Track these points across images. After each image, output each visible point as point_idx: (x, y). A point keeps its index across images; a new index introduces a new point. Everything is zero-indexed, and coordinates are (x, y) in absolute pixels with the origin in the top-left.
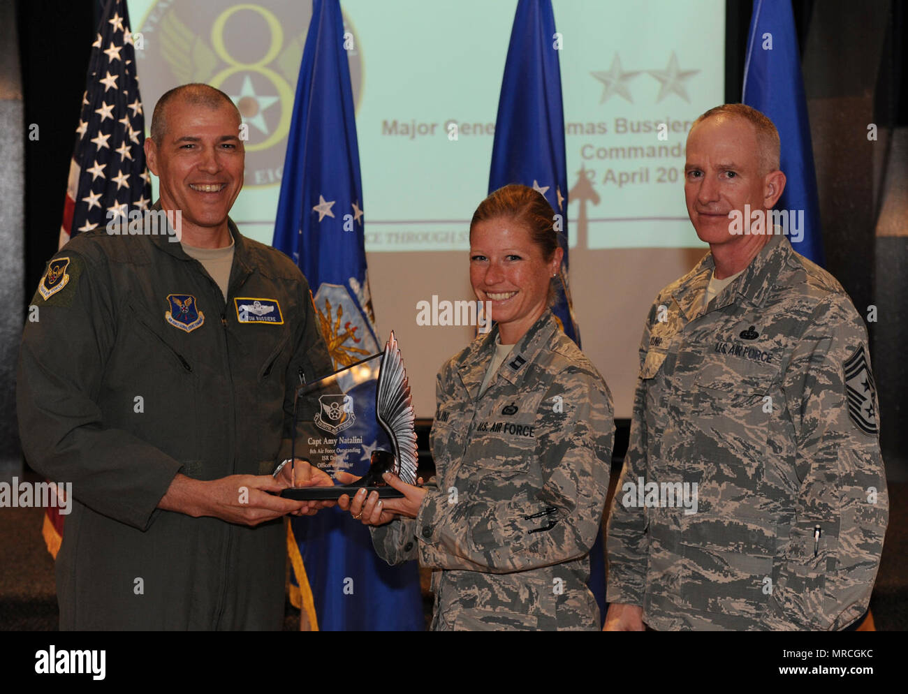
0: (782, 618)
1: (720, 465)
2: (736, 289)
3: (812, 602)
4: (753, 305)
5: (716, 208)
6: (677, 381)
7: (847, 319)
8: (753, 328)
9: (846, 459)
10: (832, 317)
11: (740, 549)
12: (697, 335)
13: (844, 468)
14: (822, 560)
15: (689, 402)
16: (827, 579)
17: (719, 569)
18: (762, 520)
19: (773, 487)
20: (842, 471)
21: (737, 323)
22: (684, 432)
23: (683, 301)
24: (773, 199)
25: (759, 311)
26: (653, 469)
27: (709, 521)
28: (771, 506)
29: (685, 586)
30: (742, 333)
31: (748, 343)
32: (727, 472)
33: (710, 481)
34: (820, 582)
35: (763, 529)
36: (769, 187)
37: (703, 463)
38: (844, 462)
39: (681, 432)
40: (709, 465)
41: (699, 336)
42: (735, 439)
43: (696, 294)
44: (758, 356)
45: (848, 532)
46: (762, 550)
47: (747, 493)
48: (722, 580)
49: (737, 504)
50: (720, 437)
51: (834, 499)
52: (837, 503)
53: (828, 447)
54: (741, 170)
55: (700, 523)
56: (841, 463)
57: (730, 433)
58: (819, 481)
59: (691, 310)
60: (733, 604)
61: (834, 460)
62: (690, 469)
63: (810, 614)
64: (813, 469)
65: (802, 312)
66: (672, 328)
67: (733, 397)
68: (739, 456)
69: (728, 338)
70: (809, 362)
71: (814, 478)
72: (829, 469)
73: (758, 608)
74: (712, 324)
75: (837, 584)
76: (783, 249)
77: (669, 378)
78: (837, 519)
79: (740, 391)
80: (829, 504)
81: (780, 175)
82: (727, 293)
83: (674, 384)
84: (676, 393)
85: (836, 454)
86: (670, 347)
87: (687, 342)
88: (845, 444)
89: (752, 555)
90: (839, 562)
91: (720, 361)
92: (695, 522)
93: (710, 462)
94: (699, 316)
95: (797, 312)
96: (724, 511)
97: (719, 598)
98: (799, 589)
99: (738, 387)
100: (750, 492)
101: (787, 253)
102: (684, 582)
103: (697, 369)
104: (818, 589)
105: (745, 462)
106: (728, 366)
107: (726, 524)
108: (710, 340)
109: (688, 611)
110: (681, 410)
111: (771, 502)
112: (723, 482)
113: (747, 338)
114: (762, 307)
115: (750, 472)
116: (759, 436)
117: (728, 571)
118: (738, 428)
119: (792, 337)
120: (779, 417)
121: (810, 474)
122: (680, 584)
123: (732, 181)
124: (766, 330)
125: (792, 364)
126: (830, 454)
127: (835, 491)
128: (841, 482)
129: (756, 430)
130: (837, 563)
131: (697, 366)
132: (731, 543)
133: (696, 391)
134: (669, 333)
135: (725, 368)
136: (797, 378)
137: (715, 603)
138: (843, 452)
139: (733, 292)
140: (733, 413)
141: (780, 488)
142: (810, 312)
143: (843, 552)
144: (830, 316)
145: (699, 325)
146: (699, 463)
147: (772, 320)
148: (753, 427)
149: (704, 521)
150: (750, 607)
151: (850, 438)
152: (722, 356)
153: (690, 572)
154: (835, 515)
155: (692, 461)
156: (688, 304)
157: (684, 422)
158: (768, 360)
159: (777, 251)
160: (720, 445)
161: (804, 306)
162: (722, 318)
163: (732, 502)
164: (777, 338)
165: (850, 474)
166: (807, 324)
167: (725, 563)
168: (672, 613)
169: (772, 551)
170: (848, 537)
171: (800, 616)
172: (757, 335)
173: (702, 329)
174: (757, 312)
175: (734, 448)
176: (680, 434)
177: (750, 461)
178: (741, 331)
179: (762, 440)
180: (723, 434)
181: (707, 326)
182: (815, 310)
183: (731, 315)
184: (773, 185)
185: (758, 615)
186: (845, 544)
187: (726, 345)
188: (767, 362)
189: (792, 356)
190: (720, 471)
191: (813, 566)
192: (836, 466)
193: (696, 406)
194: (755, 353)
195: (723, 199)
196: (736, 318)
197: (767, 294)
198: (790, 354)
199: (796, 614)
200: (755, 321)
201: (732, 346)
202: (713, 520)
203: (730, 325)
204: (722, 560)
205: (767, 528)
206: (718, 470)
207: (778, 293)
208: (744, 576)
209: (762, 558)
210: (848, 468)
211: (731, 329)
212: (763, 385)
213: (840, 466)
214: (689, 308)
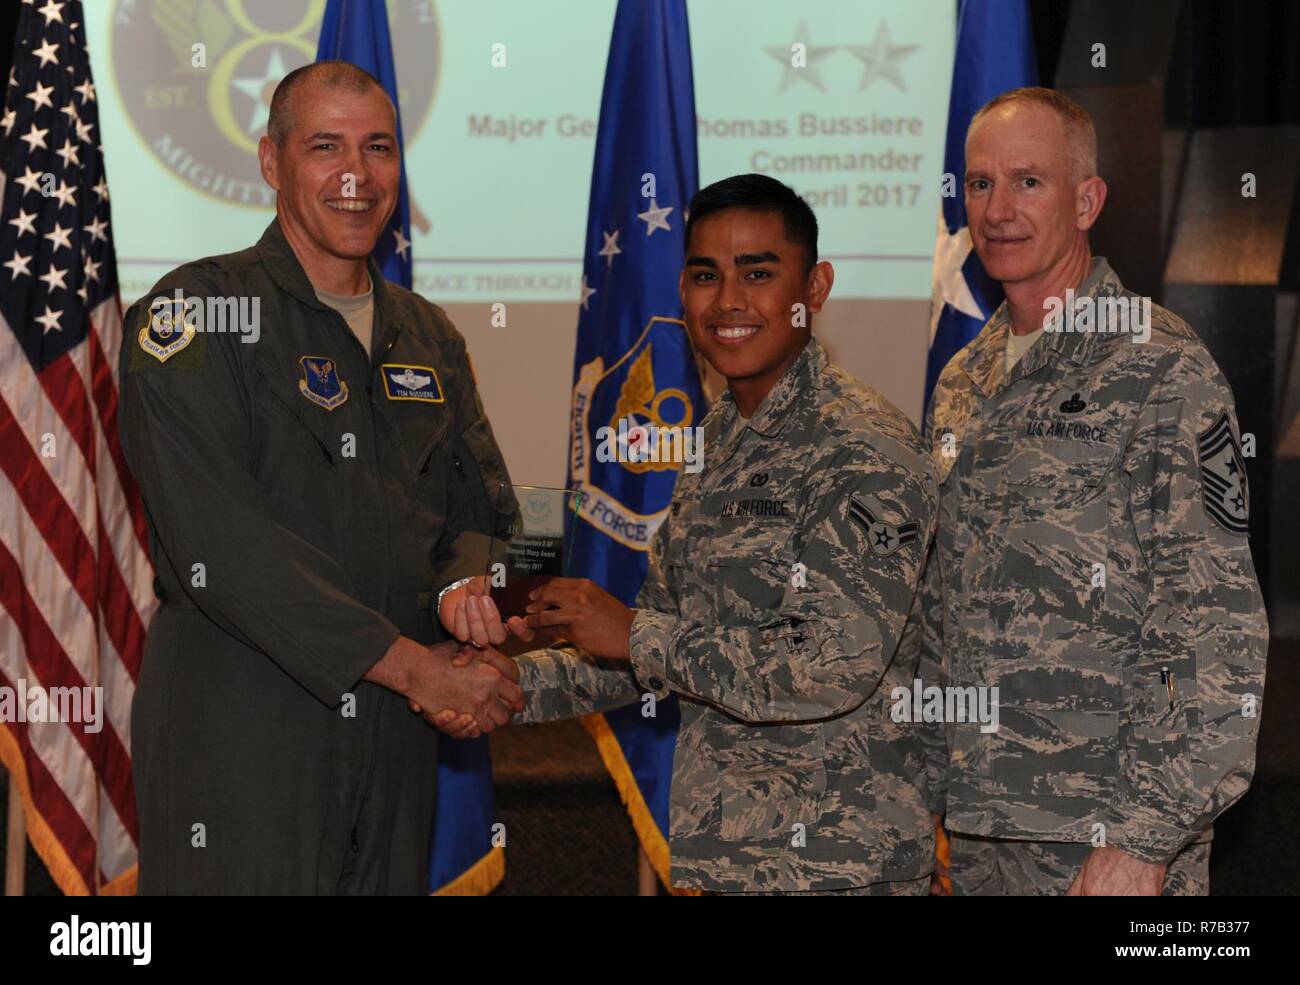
0: (1138, 801)
1: (1041, 590)
2: (1048, 344)
3: (1176, 774)
4: (1075, 365)
5: (1011, 230)
6: (977, 482)
7: (1203, 375)
8: (1076, 397)
9: (1200, 569)
10: (1182, 371)
11: (1073, 704)
12: (1000, 415)
13: (1198, 583)
14: (1180, 714)
15: (996, 508)
16: (1190, 739)
17: (1044, 735)
18: (1102, 662)
19: (1118, 616)
20: (1195, 586)
21: (1054, 393)
22: (992, 551)
23: (976, 372)
24: (1090, 217)
25: (1083, 372)
26: (952, 608)
27: (1026, 669)
28: (1114, 643)
29: (995, 763)
30: (1062, 405)
31: (1073, 418)
32: (1050, 599)
33: (1026, 615)
34: (1181, 745)
35: (1104, 675)
36: (1083, 199)
37: (1014, 590)
38: (1198, 575)
39: (988, 550)
40: (1023, 592)
41: (1003, 417)
42: (1060, 553)
43: (993, 359)
44: (1087, 435)
45: (1208, 669)
46: (1104, 703)
47: (1079, 627)
48: (1051, 749)
49: (1065, 644)
50: (1039, 552)
51: (1186, 626)
52: (1191, 632)
53: (1176, 555)
54: (1044, 175)
55: (1014, 674)
56: (1194, 576)
57: (1053, 546)
58: (1165, 601)
59: (988, 382)
60: (1067, 781)
61: (1184, 571)
62: (997, 599)
63: (1177, 791)
64: (1158, 585)
65: (1143, 366)
66: (964, 413)
67: (1056, 494)
68: (1066, 577)
69: (1044, 416)
70: (1156, 435)
71: (1159, 597)
72: (1177, 584)
73: (1102, 783)
74: (1020, 398)
75: (1205, 742)
76: (1109, 284)
77: (966, 480)
78: (1191, 654)
79: (1066, 485)
80: (1179, 634)
81: (1097, 183)
82: (1036, 352)
83: (973, 486)
84: (977, 498)
85: (1186, 563)
86: (964, 438)
87: (987, 428)
88: (1199, 549)
89: (1091, 713)
90: (1203, 713)
91: (1036, 447)
92: (1007, 672)
93: (1024, 588)
94: (1001, 389)
95: (1135, 367)
96: (1048, 654)
97: (1049, 774)
98: (1156, 760)
99: (1063, 480)
100: (1084, 626)
101: (1116, 290)
102: (993, 758)
103: (1004, 462)
104: (1181, 755)
105: (1076, 585)
106: (1047, 452)
107: (1051, 672)
108: (1019, 419)
109: (1002, 797)
110: (986, 522)
111: (1114, 639)
112: (1045, 613)
113: (1071, 410)
114: (1086, 365)
115: (1083, 598)
116: (1096, 547)
117: (1058, 737)
118: (1064, 538)
119: (1131, 402)
120: (1122, 518)
121: (1152, 592)
122: (989, 761)
123: (1031, 191)
124: (1095, 397)
125: (1136, 440)
126: (1177, 564)
127: (1188, 615)
128: (1194, 601)
129: (1091, 539)
130: (1199, 714)
131: (1004, 458)
132: (1060, 698)
133: (1005, 493)
134: (960, 419)
135: (1043, 455)
136: (1144, 458)
137: (1043, 783)
138: (1197, 560)
139: (1044, 350)
140: (1058, 517)
141: (1129, 617)
142: (1153, 365)
143: (1206, 699)
144: (1179, 370)
145: (1001, 403)
146: (1008, 590)
147: (1102, 381)
148: (1087, 535)
149: (1020, 671)
150: (1091, 783)
151: (1207, 540)
152: (1038, 440)
153: (1004, 743)
154: (1188, 648)
155: (1000, 589)
156: (983, 374)
157: (991, 537)
158: (1101, 438)
159: (1102, 288)
160: (1039, 563)
161: (1145, 357)
162: (1033, 388)
163: (1059, 641)
164: (1111, 408)
165: (1206, 590)
166: (1149, 383)
167: (1051, 725)
168: (979, 805)
169: (1119, 704)
170: (1210, 677)
171: (1163, 796)
172: (1083, 405)
173: (1007, 406)
174: (1081, 374)
175: (1059, 566)
176: (987, 554)
177: (1082, 584)
178: (1061, 402)
179: (1101, 553)
180: (1043, 548)
181: (1013, 401)
182: (1160, 362)
183: (1044, 383)
184: (1088, 197)
185: (1103, 794)
186: (1206, 687)
187: (1042, 424)
188: (1101, 440)
189: (1134, 429)
190: (1040, 599)
191: (1170, 723)
192: (1187, 581)
193: (1006, 513)
194: (1082, 431)
195: (1020, 218)
196: (1052, 385)
197: (1092, 347)
198: (1131, 427)
199: (1157, 794)
200: (1078, 387)
201: (1050, 425)
202: (1032, 668)
203: (1045, 396)
204: (1048, 722)
205: (1111, 672)
206: (1036, 598)
207: (1107, 343)
208: (1079, 741)
209: (1103, 715)
210: (1203, 582)
211: (1047, 401)
212: (1096, 473)
213: (1192, 580)
214: (986, 379)
